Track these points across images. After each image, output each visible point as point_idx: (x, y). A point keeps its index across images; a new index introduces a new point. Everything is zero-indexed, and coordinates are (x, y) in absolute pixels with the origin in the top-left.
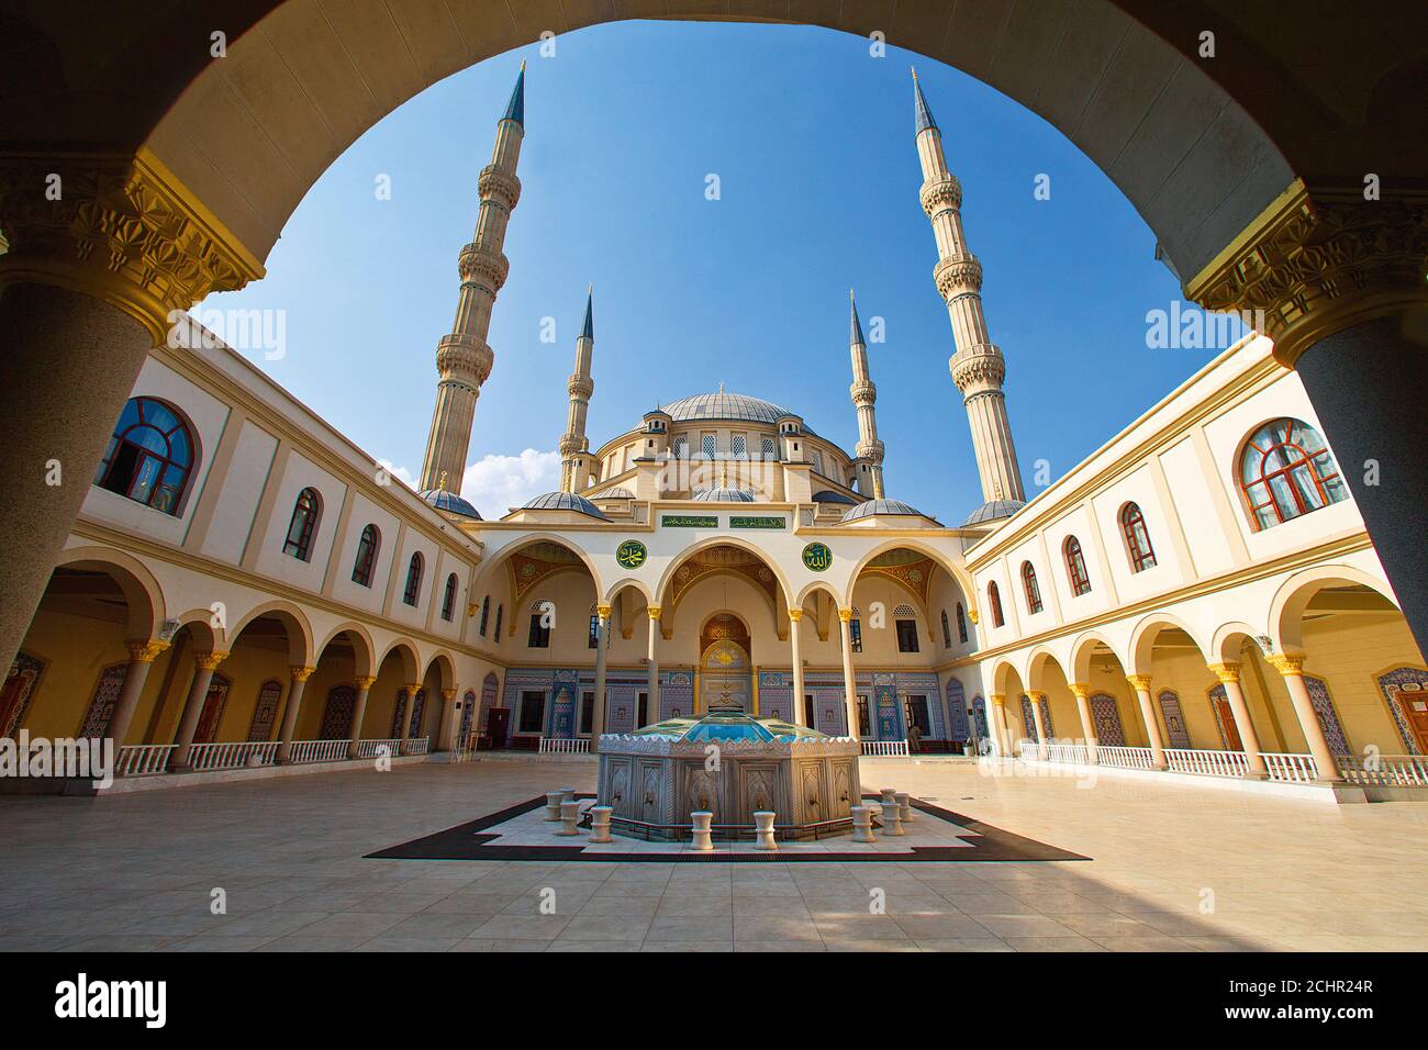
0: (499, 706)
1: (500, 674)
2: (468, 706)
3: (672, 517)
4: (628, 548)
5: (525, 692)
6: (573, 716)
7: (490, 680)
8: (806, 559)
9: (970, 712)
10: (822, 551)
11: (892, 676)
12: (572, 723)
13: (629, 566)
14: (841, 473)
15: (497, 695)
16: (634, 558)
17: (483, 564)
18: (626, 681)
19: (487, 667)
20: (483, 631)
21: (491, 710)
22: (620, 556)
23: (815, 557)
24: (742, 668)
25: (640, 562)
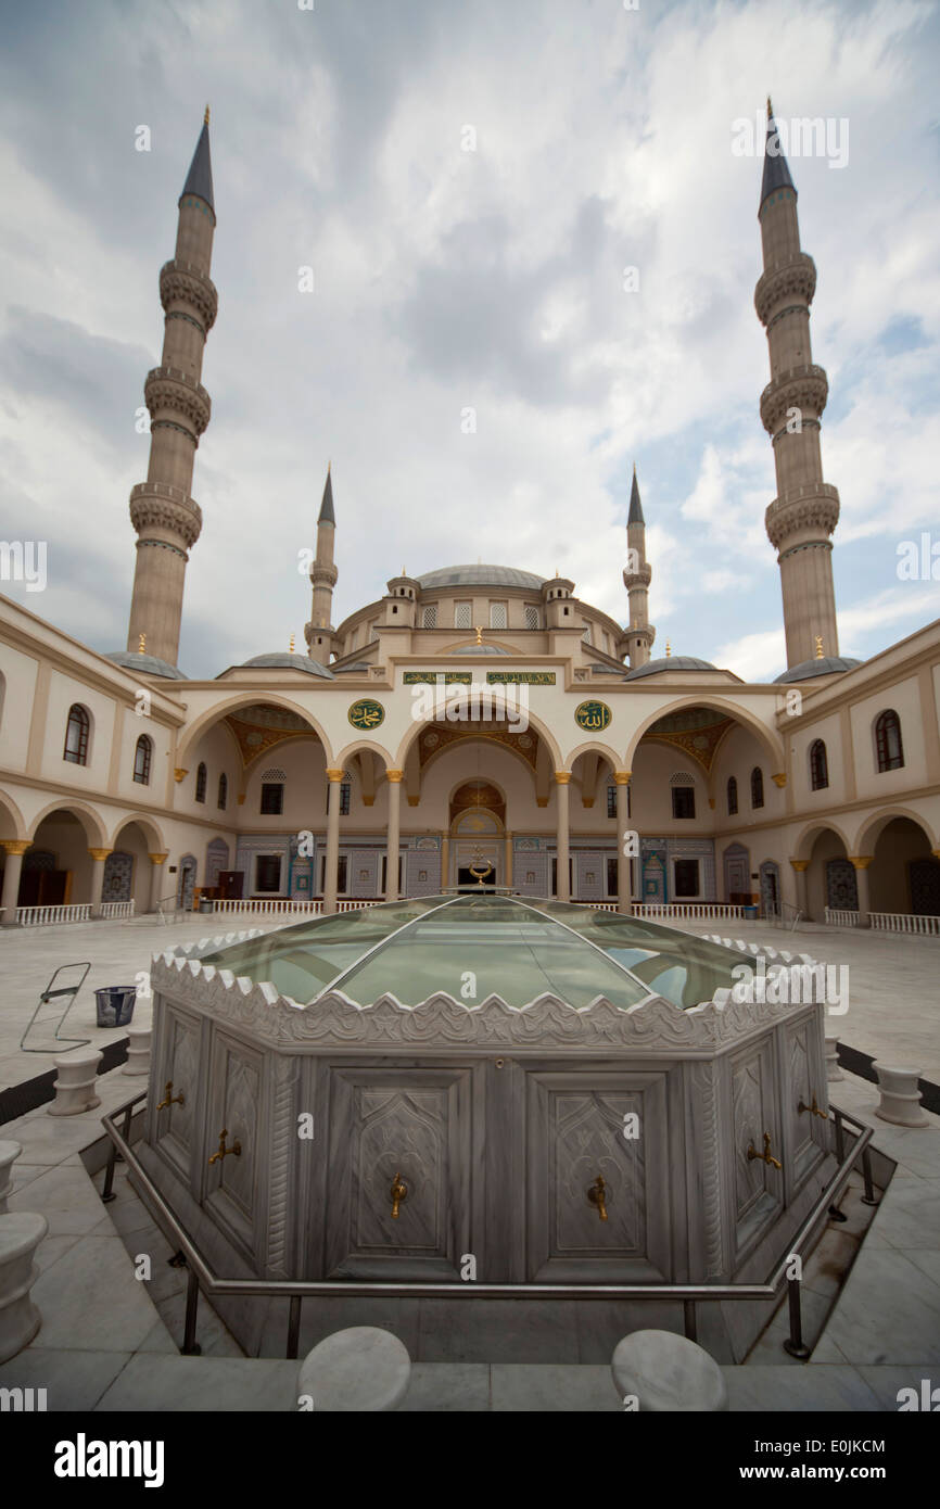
0: (231, 869)
1: (230, 840)
2: (186, 870)
3: (415, 674)
4: (362, 708)
5: (259, 857)
6: (312, 879)
7: (217, 846)
8: (580, 719)
9: (755, 876)
10: (599, 710)
11: (662, 841)
12: (311, 884)
13: (364, 727)
14: (613, 647)
15: (227, 860)
16: (369, 718)
17: (186, 728)
18: (369, 846)
19: (210, 835)
20: (200, 796)
21: (221, 873)
22: (351, 716)
23: (591, 716)
24: (497, 833)
25: (377, 723)
